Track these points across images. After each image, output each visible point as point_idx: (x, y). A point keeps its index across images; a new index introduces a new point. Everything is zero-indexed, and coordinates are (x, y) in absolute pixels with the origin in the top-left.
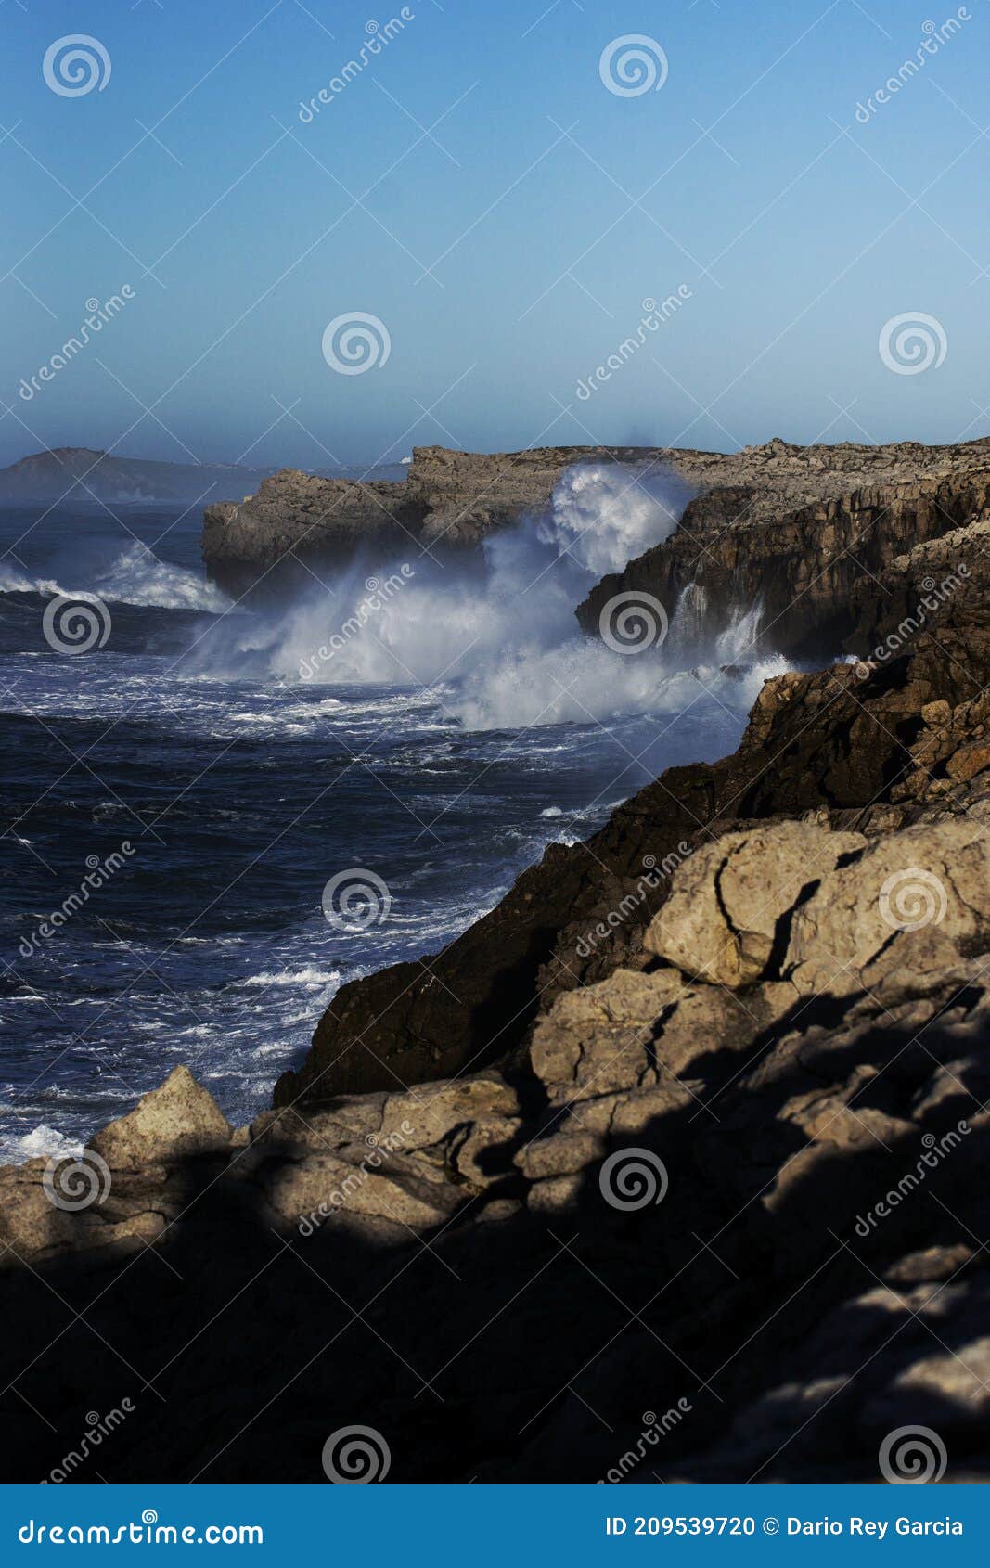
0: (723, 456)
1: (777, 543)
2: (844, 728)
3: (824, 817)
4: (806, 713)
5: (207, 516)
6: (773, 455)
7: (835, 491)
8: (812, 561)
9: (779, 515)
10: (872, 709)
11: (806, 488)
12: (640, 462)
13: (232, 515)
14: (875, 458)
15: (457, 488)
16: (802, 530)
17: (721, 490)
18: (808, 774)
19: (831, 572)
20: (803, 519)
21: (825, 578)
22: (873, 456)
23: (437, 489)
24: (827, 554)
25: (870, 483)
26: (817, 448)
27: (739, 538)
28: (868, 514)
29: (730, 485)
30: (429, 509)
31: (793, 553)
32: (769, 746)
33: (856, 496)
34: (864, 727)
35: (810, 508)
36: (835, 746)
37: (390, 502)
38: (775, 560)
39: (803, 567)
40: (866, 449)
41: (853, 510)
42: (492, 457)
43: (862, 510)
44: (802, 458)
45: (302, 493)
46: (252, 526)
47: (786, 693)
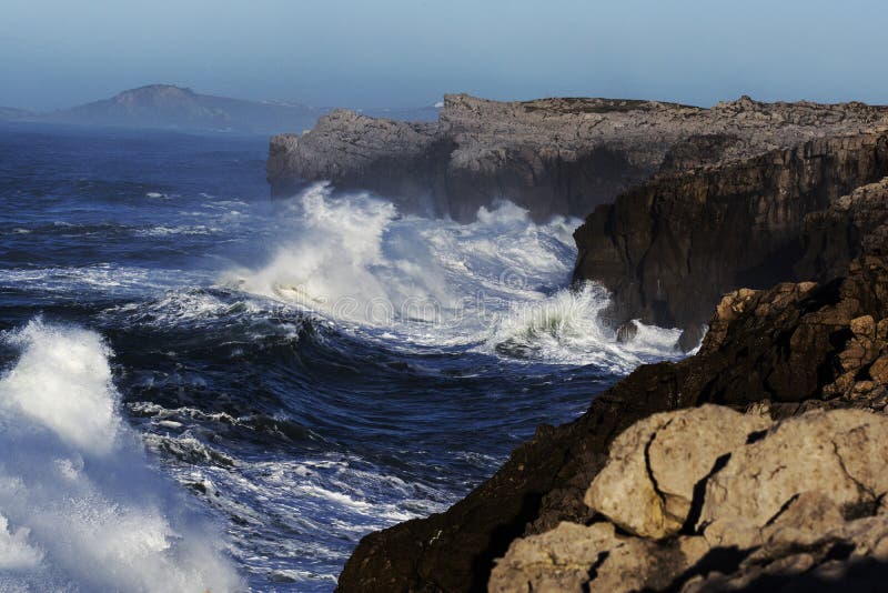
0: (701, 109)
1: (742, 182)
2: (786, 335)
3: (766, 409)
4: (756, 320)
5: (272, 145)
6: (742, 110)
7: (792, 141)
8: (770, 198)
9: (744, 160)
10: (809, 319)
11: (766, 137)
12: (631, 112)
13: (293, 145)
14: (826, 115)
15: (480, 129)
16: (763, 172)
17: (697, 137)
18: (755, 373)
19: (785, 209)
20: (765, 163)
21: (781, 212)
22: (825, 112)
23: (461, 128)
24: (783, 193)
25: (821, 135)
26: (778, 105)
27: (711, 177)
28: (818, 160)
29: (705, 133)
30: (456, 146)
31: (754, 192)
32: (722, 348)
33: (809, 145)
34: (803, 336)
35: (770, 154)
36: (778, 350)
37: (424, 139)
38: (739, 196)
39: (762, 204)
40: (819, 107)
41: (806, 158)
42: (509, 104)
43: (813, 157)
44: (766, 113)
45: (351, 128)
46: (309, 154)
47: (740, 305)
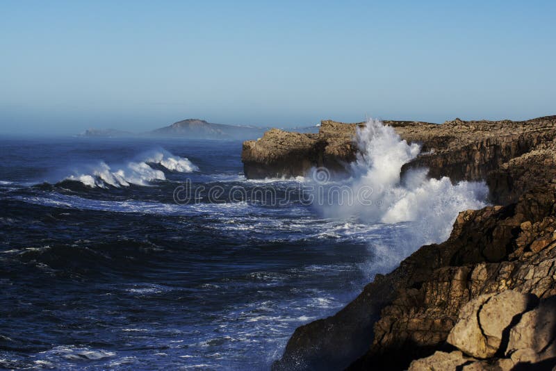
0: (437, 125)
1: (459, 158)
2: (491, 230)
3: (484, 266)
4: (475, 224)
5: (244, 146)
6: (456, 125)
7: (480, 138)
8: (472, 165)
9: (459, 148)
10: (502, 224)
11: (468, 138)
12: (406, 127)
13: (253, 145)
14: (494, 126)
15: (338, 136)
16: (468, 153)
17: (436, 137)
18: (477, 249)
19: (479, 170)
20: (468, 149)
21: (476, 171)
22: (493, 125)
23: (330, 136)
24: (477, 162)
25: (493, 135)
26: (472, 122)
27: (444, 156)
28: (493, 147)
29: (440, 136)
30: (327, 144)
31: (463, 163)
32: (460, 237)
33: (488, 140)
34: (498, 231)
35: (471, 145)
36: (487, 238)
37: (312, 141)
38: (457, 164)
39: (468, 167)
40: (491, 123)
41: (487, 146)
42: (351, 124)
43: (490, 146)
44: (467, 126)
45: (279, 137)
46: (260, 149)
47: (467, 217)
